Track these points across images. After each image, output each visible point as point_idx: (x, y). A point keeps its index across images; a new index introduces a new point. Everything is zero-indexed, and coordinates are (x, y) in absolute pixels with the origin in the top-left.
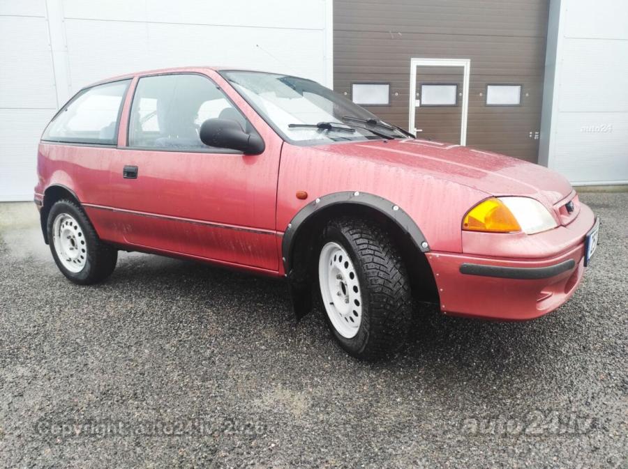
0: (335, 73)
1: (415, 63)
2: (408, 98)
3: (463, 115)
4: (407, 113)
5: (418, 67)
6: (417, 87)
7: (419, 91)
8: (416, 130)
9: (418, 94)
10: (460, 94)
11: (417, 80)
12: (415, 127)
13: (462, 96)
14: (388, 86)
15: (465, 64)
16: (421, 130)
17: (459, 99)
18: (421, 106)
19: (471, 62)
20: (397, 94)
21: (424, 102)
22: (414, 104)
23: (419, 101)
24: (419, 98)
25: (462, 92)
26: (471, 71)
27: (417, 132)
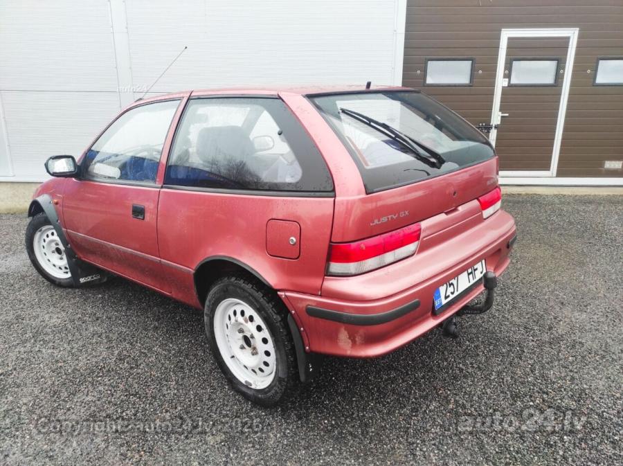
0: (406, 47)
1: (506, 34)
2: (494, 76)
3: (562, 97)
4: (492, 94)
5: (510, 39)
6: (506, 63)
7: (509, 67)
8: (500, 114)
9: (507, 72)
10: (561, 71)
11: (507, 55)
12: (500, 110)
13: (563, 74)
14: (469, 63)
15: (572, 34)
16: (507, 115)
17: (559, 77)
18: (510, 85)
19: (580, 30)
20: (480, 72)
21: (514, 81)
22: (501, 83)
23: (507, 80)
24: (508, 76)
25: (564, 69)
26: (579, 43)
27: (502, 117)
